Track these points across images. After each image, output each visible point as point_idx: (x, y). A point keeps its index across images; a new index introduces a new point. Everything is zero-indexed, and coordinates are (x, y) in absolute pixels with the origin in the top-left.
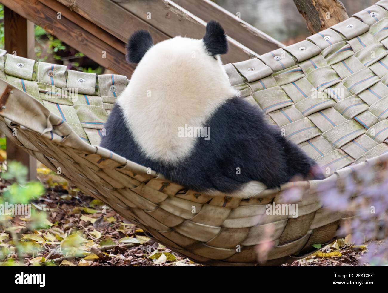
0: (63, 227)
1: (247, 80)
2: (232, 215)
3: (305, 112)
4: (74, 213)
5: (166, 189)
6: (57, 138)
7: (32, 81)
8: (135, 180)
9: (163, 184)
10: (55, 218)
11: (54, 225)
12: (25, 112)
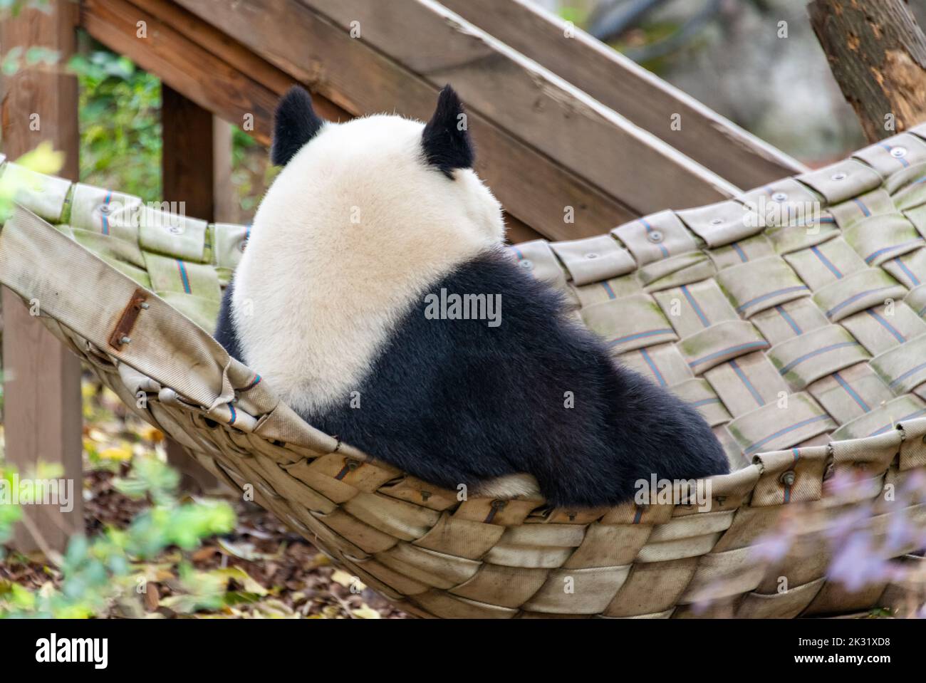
0: (290, 598)
1: (705, 243)
2: (656, 538)
3: (835, 309)
4: (318, 566)
5: (500, 514)
6: (244, 419)
7: (203, 263)
8: (427, 510)
9: (493, 505)
10: (274, 577)
11: (271, 592)
12: (173, 354)
